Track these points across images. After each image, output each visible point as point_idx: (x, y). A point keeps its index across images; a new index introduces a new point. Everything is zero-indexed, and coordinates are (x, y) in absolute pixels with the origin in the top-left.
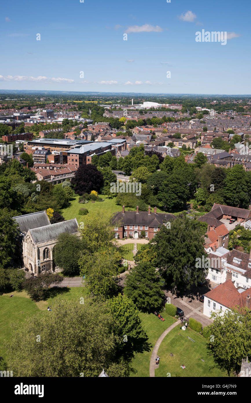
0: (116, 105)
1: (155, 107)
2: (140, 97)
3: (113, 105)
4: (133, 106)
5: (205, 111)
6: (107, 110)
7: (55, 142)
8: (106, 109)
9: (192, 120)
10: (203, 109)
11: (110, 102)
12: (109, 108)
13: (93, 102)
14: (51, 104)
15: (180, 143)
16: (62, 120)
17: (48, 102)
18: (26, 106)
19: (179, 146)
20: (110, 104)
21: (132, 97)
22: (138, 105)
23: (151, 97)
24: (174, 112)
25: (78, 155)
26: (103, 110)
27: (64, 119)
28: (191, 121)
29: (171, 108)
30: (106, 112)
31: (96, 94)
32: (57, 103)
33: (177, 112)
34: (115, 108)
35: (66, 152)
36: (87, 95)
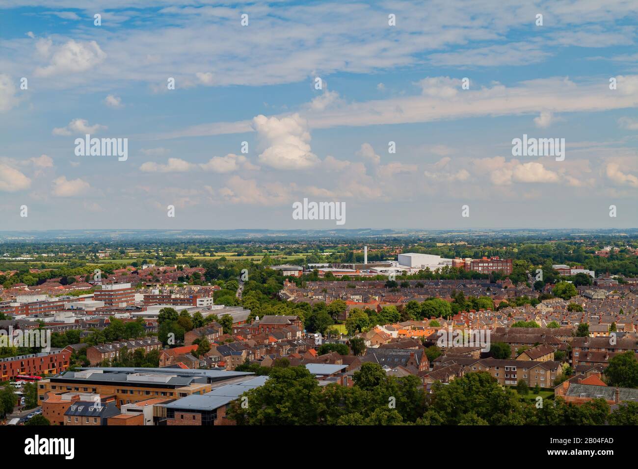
0: (317, 265)
1: (432, 269)
2: (387, 241)
3: (310, 265)
4: (367, 267)
5: (580, 275)
6: (291, 279)
7: (131, 378)
8: (287, 277)
9: (545, 302)
10: (574, 272)
11: (301, 256)
12: (296, 274)
13: (250, 258)
14: (128, 267)
15: (511, 373)
16: (157, 312)
17: (118, 261)
18: (53, 276)
19: (507, 379)
20: (299, 262)
21: (365, 242)
22: (383, 263)
23: (419, 240)
24: (488, 282)
25: (199, 416)
26: (280, 279)
27: (161, 311)
28: (539, 306)
29: (479, 269)
30: (289, 284)
31: (259, 236)
32: (145, 262)
33: (499, 282)
34: (316, 273)
35: (165, 405)
36: (233, 238)
